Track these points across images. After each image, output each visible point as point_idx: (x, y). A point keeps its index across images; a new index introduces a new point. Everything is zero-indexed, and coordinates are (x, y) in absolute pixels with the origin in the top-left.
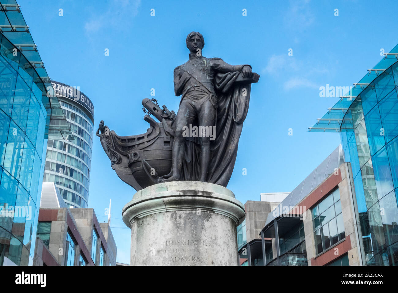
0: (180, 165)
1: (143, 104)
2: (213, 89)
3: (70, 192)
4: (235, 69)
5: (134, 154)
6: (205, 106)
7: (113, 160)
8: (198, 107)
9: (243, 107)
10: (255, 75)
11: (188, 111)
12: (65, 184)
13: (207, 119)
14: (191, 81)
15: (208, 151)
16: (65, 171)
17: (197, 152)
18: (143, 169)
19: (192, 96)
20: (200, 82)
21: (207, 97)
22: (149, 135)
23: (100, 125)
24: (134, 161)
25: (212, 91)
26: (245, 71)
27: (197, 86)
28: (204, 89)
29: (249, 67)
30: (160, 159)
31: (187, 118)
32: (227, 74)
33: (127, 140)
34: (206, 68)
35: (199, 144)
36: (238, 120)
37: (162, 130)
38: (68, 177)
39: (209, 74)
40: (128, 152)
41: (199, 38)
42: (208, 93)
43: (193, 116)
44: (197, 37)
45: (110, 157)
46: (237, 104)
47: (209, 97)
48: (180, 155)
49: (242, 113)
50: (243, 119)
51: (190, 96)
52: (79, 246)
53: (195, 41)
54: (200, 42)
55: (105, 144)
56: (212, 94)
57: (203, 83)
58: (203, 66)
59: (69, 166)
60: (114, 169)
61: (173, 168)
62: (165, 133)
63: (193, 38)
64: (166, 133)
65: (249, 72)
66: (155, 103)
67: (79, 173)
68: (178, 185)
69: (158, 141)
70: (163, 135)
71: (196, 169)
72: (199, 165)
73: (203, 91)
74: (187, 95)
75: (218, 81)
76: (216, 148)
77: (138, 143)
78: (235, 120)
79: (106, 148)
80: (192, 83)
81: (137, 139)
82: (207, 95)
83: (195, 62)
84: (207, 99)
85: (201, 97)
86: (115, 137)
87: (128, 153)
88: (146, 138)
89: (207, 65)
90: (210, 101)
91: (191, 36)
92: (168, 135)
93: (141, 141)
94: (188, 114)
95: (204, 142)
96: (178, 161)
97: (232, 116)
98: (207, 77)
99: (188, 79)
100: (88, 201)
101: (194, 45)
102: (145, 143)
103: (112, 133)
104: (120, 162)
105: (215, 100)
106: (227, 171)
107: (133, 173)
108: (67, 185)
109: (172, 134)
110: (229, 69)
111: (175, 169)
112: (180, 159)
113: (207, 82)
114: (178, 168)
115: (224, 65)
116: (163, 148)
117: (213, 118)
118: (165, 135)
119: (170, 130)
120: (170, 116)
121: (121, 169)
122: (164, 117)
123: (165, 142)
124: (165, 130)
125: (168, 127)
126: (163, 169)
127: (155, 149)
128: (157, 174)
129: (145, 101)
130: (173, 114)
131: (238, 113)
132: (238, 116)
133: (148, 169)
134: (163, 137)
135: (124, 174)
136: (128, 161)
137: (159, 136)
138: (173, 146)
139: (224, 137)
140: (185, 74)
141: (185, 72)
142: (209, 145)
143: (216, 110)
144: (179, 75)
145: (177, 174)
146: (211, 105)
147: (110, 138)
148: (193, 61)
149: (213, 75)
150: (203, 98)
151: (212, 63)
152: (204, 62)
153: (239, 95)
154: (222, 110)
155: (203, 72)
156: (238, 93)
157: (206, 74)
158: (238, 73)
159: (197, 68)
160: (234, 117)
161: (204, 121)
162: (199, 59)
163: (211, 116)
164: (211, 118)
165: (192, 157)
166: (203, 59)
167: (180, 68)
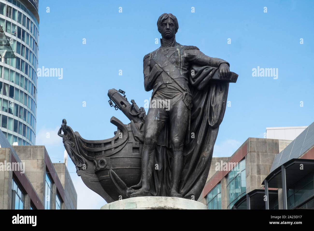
0: (151, 175)
1: (109, 95)
2: (187, 86)
4: (211, 63)
5: (100, 161)
6: (178, 107)
7: (79, 166)
9: (220, 109)
10: (233, 75)
11: (159, 112)
14: (162, 76)
15: (180, 157)
17: (169, 157)
18: (111, 179)
19: (164, 94)
20: (173, 77)
21: (180, 96)
22: (116, 140)
24: (101, 169)
25: (186, 88)
26: (222, 71)
27: (169, 82)
28: (176, 86)
29: (226, 64)
30: (129, 167)
31: (157, 122)
32: (203, 68)
33: (92, 145)
34: (179, 61)
35: (171, 148)
36: (214, 124)
37: (131, 134)
39: (182, 67)
40: (94, 157)
41: (172, 22)
42: (181, 92)
43: (165, 118)
44: (169, 21)
45: (75, 162)
46: (213, 106)
47: (182, 96)
48: (150, 164)
49: (218, 117)
50: (218, 123)
51: (161, 94)
53: (167, 26)
55: (69, 147)
56: (186, 92)
57: (176, 79)
58: (176, 57)
60: (79, 176)
61: (142, 179)
62: (133, 138)
63: (166, 22)
64: (135, 138)
65: (226, 72)
66: (123, 95)
69: (127, 147)
70: (132, 140)
71: (167, 177)
73: (175, 89)
74: (158, 92)
75: (193, 74)
76: (189, 153)
77: (105, 149)
78: (210, 124)
79: (70, 152)
80: (164, 78)
81: (103, 144)
82: (179, 94)
83: (167, 52)
84: (180, 98)
85: (174, 96)
86: (80, 140)
87: (94, 158)
88: (113, 143)
89: (180, 57)
90: (183, 100)
92: (138, 140)
93: (108, 147)
95: (177, 148)
96: (148, 171)
98: (181, 71)
99: (159, 73)
102: (113, 150)
103: (76, 135)
105: (189, 99)
106: (200, 180)
107: (101, 181)
109: (142, 139)
110: (205, 63)
111: (144, 180)
112: (150, 169)
113: (180, 77)
114: (148, 179)
115: (200, 57)
116: (132, 155)
117: (187, 121)
118: (133, 139)
119: (139, 134)
120: (139, 114)
121: (87, 175)
122: (132, 114)
123: (134, 148)
124: (134, 134)
125: (137, 131)
126: (132, 178)
127: (123, 157)
128: (126, 185)
129: (111, 93)
130: (142, 112)
131: (213, 116)
132: (213, 120)
133: (116, 180)
134: (132, 143)
135: (90, 181)
136: (94, 167)
137: (128, 141)
138: (142, 153)
139: (198, 142)
140: (156, 67)
141: (156, 64)
142: (182, 151)
143: (190, 110)
144: (150, 65)
145: (147, 185)
146: (184, 106)
147: (74, 141)
148: (165, 50)
149: (187, 67)
150: (176, 97)
151: (187, 53)
152: (177, 51)
153: (216, 94)
154: (197, 110)
155: (177, 66)
156: (214, 91)
157: (180, 68)
158: (215, 69)
159: (169, 60)
160: (209, 121)
161: (177, 124)
162: (172, 47)
163: (184, 118)
164: (184, 121)
165: (163, 164)
166: (177, 48)
167: (150, 56)
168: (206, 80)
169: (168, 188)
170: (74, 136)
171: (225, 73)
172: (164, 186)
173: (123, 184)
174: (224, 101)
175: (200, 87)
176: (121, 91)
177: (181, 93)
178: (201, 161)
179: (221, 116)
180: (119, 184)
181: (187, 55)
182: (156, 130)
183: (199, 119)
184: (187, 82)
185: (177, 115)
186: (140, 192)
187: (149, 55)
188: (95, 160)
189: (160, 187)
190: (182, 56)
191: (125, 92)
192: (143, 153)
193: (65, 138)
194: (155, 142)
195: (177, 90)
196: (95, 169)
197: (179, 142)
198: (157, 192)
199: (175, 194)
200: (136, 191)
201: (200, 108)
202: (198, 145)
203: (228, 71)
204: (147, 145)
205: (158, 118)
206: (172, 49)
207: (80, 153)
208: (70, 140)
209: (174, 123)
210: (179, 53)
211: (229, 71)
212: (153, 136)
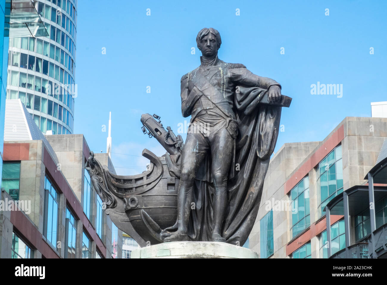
0: (188, 216)
1: (142, 121)
2: (231, 111)
3: (44, 99)
4: (260, 84)
5: (131, 199)
6: (220, 136)
7: (107, 203)
8: (211, 137)
9: (270, 138)
10: (285, 98)
11: (198, 143)
12: (36, 86)
13: (222, 154)
14: (202, 101)
15: (223, 194)
16: (35, 66)
17: (211, 193)
18: (142, 219)
19: (204, 121)
20: (214, 102)
21: (223, 123)
22: (148, 175)
24: (132, 208)
25: (230, 114)
26: (272, 95)
27: (210, 108)
28: (218, 111)
29: (277, 87)
30: (163, 206)
31: (196, 154)
32: (250, 89)
33: (122, 181)
34: (222, 82)
35: (213, 183)
36: (263, 156)
37: (165, 168)
38: (40, 75)
39: (226, 89)
40: (124, 194)
41: (213, 38)
42: (224, 118)
43: (205, 149)
44: (210, 37)
45: (103, 199)
46: (262, 134)
47: (225, 123)
48: (187, 203)
49: (268, 147)
50: (269, 154)
51: (200, 122)
52: (65, 196)
53: (207, 44)
54: (215, 43)
55: (96, 183)
56: (230, 119)
57: (218, 103)
58: (218, 78)
59: (40, 56)
60: (108, 215)
61: (178, 220)
62: (168, 172)
63: (205, 38)
64: (171, 173)
66: (158, 121)
67: (57, 67)
68: (183, 248)
69: (161, 182)
70: (167, 175)
71: (209, 216)
72: (213, 208)
73: (217, 115)
74: (197, 119)
75: (239, 98)
76: (235, 188)
77: (136, 186)
78: (258, 155)
79: (98, 188)
80: (203, 103)
81: (134, 180)
82: (222, 121)
83: (208, 72)
84: (223, 126)
85: (215, 123)
86: (108, 174)
87: (124, 196)
88: (145, 178)
89: (223, 77)
90: (226, 128)
91: (202, 35)
92: (173, 175)
93: (139, 183)
94: (198, 147)
95: (219, 183)
96: (185, 211)
97: (255, 148)
98: (224, 94)
99: (199, 97)
100: (73, 112)
101: (207, 48)
102: (145, 186)
103: (104, 170)
104: (115, 205)
105: (233, 126)
106: (247, 220)
107: (131, 221)
108: (39, 88)
109: (178, 174)
110: (252, 83)
111: (181, 221)
112: (188, 209)
113: (223, 101)
114: (185, 220)
115: (247, 77)
116: (167, 193)
117: (231, 151)
118: (169, 174)
119: (175, 169)
120: (176, 143)
121: (117, 214)
122: (168, 144)
123: (169, 185)
124: (169, 168)
125: (172, 165)
126: (167, 218)
127: (156, 194)
128: (159, 227)
129: (145, 118)
130: (179, 141)
131: (263, 146)
132: (263, 151)
133: (149, 222)
134: (167, 178)
135: (120, 221)
136: (125, 205)
137: (162, 177)
138: (178, 191)
139: (245, 176)
140: (194, 90)
141: (195, 87)
142: (225, 186)
143: (235, 139)
144: (188, 88)
145: (184, 227)
146: (228, 135)
147: (102, 176)
148: (206, 70)
149: (231, 88)
150: (218, 125)
151: (231, 72)
152: (220, 71)
153: (266, 120)
154: (243, 138)
155: (218, 88)
156: (264, 117)
157: (222, 90)
158: (264, 91)
159: (210, 81)
160: (258, 151)
161: (219, 156)
162: (213, 66)
163: (228, 149)
164: (228, 152)
165: (203, 202)
166: (220, 67)
167: (189, 77)
168: (253, 105)
169: (210, 228)
170: (102, 171)
171: (276, 97)
172: (204, 227)
173: (156, 226)
174: (275, 129)
175: (247, 111)
176: (156, 117)
177: (224, 120)
178: (249, 198)
179: (272, 145)
180: (152, 226)
181: (232, 74)
182: (194, 164)
183: (246, 149)
184: (232, 106)
185: (219, 146)
186: (175, 236)
187: (187, 76)
188: (125, 197)
189: (199, 228)
190: (225, 77)
191: (160, 117)
192: (180, 190)
193: (93, 173)
194: (193, 178)
195: (219, 116)
196: (125, 208)
197: (222, 177)
198: (196, 234)
199: (216, 238)
200: (171, 233)
201: (247, 136)
202: (245, 180)
203: (278, 95)
204: (183, 181)
205: (196, 149)
206: (214, 69)
207: (108, 190)
208: (98, 174)
209: (216, 155)
210: (222, 73)
211: (280, 95)
212: (191, 170)
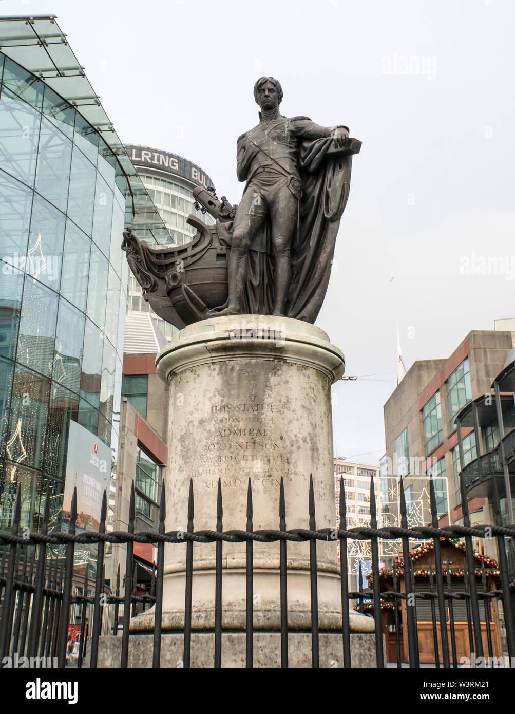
0: (241, 291)
1: (195, 196)
2: (294, 168)
5: (172, 276)
6: (280, 196)
7: (146, 287)
8: (270, 198)
9: (339, 194)
10: (354, 142)
11: (253, 204)
13: (284, 217)
14: (259, 157)
15: (286, 266)
17: (272, 268)
18: (185, 299)
19: (261, 180)
20: (272, 157)
21: (284, 181)
22: (194, 246)
23: (124, 234)
24: (173, 286)
25: (293, 171)
26: (337, 137)
27: (268, 164)
28: (278, 168)
29: (344, 129)
30: (211, 281)
31: (251, 217)
32: (315, 141)
33: (163, 255)
34: (283, 135)
36: (332, 216)
37: (214, 236)
39: (287, 143)
40: (165, 273)
41: (273, 87)
42: (285, 176)
43: (262, 212)
44: (268, 85)
45: (141, 282)
46: (330, 191)
47: (286, 181)
48: (239, 274)
49: (337, 205)
51: (257, 181)
53: (266, 93)
54: (275, 94)
55: (133, 263)
56: (292, 176)
57: (277, 159)
58: (279, 131)
60: (147, 300)
61: (229, 295)
62: (218, 242)
63: (263, 87)
64: (221, 241)
65: (343, 138)
66: (212, 193)
69: (209, 254)
70: (216, 244)
72: (274, 287)
73: (276, 172)
74: (253, 180)
75: (303, 153)
76: (300, 260)
78: (326, 216)
79: (135, 269)
80: (260, 160)
81: (177, 252)
82: (283, 178)
83: (267, 126)
84: (283, 184)
85: (274, 182)
86: (148, 251)
88: (189, 249)
89: (284, 130)
90: (287, 186)
91: (259, 83)
92: (224, 244)
93: (183, 256)
94: (253, 209)
95: (281, 252)
96: (237, 284)
97: (323, 210)
98: (285, 149)
99: (255, 154)
101: (265, 99)
102: (188, 258)
103: (142, 246)
105: (297, 185)
106: (315, 296)
107: (174, 305)
110: (318, 135)
112: (241, 281)
113: (284, 156)
114: (238, 295)
115: (311, 129)
116: (216, 265)
117: (294, 214)
118: (218, 244)
119: (225, 236)
120: (231, 213)
121: (157, 299)
122: (222, 215)
123: (219, 256)
124: (219, 237)
125: (223, 232)
126: (216, 296)
127: (203, 267)
128: (205, 305)
129: (197, 191)
131: (330, 204)
132: (330, 209)
133: (192, 299)
134: (216, 248)
135: (161, 307)
136: (166, 286)
137: (210, 246)
139: (311, 243)
140: (250, 146)
141: (251, 143)
142: (288, 257)
143: (299, 200)
144: (244, 147)
145: (236, 303)
146: (290, 194)
147: (140, 254)
150: (277, 183)
151: (293, 125)
153: (333, 174)
154: (309, 201)
155: (279, 142)
156: (332, 171)
157: (283, 144)
159: (268, 135)
160: (326, 211)
161: (279, 219)
163: (290, 211)
164: (290, 214)
165: (262, 277)
167: (246, 136)
168: (318, 157)
170: (140, 247)
173: (201, 304)
174: (345, 183)
176: (210, 189)
177: (285, 178)
178: (317, 270)
180: (196, 304)
181: (294, 127)
182: (248, 227)
184: (295, 164)
185: (279, 207)
188: (166, 276)
191: (215, 189)
192: (231, 260)
193: (130, 252)
194: (246, 244)
195: (278, 173)
196: (166, 289)
197: (283, 244)
201: (314, 198)
202: (311, 248)
204: (235, 248)
205: (252, 211)
207: (147, 270)
208: (135, 252)
209: (275, 218)
211: (347, 137)
212: (244, 234)
